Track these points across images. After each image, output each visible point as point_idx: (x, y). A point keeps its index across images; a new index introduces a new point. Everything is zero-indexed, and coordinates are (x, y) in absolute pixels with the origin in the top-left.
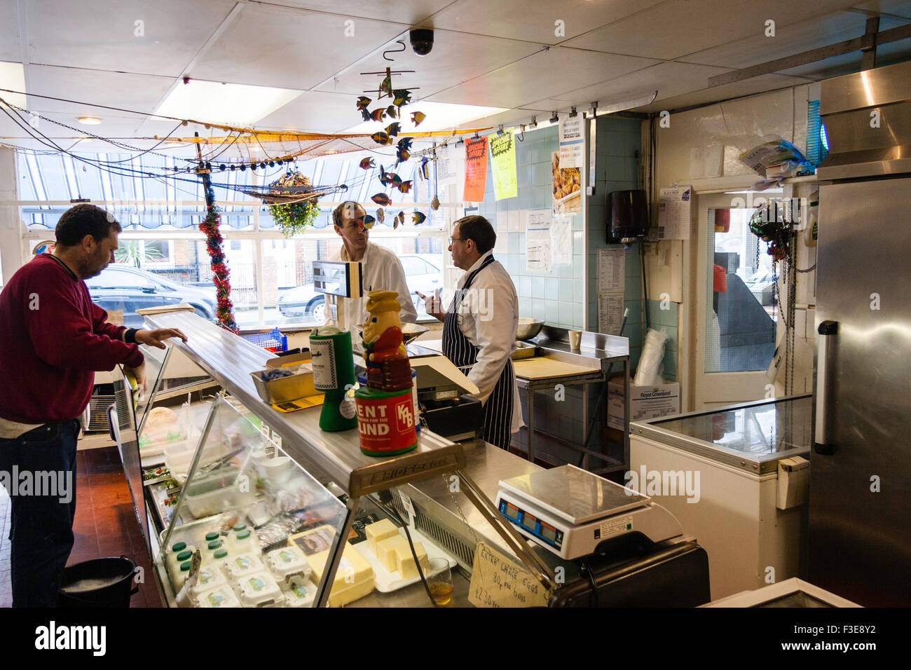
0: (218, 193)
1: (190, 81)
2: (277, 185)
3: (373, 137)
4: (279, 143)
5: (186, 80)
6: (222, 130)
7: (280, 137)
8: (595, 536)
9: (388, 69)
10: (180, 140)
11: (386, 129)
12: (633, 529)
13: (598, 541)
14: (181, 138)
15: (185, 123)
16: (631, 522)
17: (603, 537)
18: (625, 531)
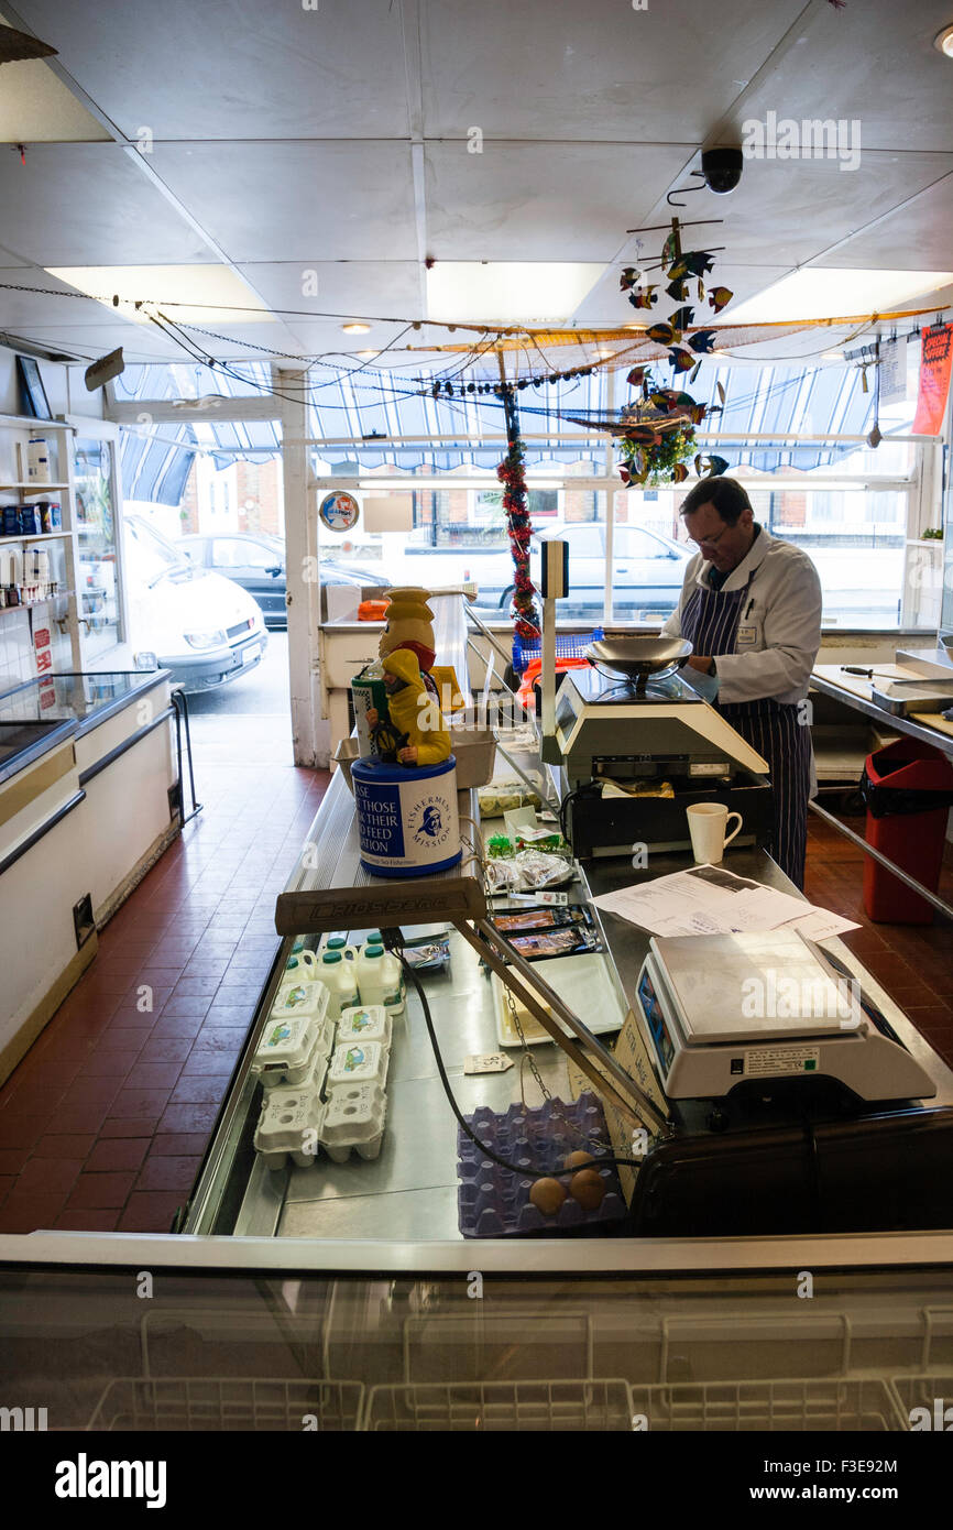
0: (527, 423)
1: (435, 264)
2: (635, 407)
3: (648, 332)
4: (578, 346)
5: (429, 262)
6: (476, 332)
7: (579, 338)
8: (732, 1069)
9: (675, 221)
10: (438, 350)
11: (670, 319)
12: (817, 1069)
13: (738, 1079)
14: (441, 346)
15: (417, 325)
16: (816, 1058)
17: (748, 1073)
18: (801, 1070)
